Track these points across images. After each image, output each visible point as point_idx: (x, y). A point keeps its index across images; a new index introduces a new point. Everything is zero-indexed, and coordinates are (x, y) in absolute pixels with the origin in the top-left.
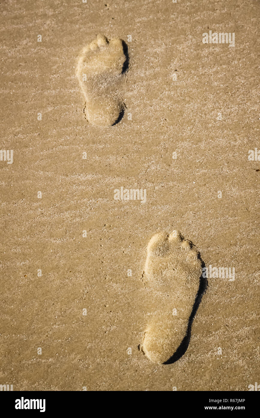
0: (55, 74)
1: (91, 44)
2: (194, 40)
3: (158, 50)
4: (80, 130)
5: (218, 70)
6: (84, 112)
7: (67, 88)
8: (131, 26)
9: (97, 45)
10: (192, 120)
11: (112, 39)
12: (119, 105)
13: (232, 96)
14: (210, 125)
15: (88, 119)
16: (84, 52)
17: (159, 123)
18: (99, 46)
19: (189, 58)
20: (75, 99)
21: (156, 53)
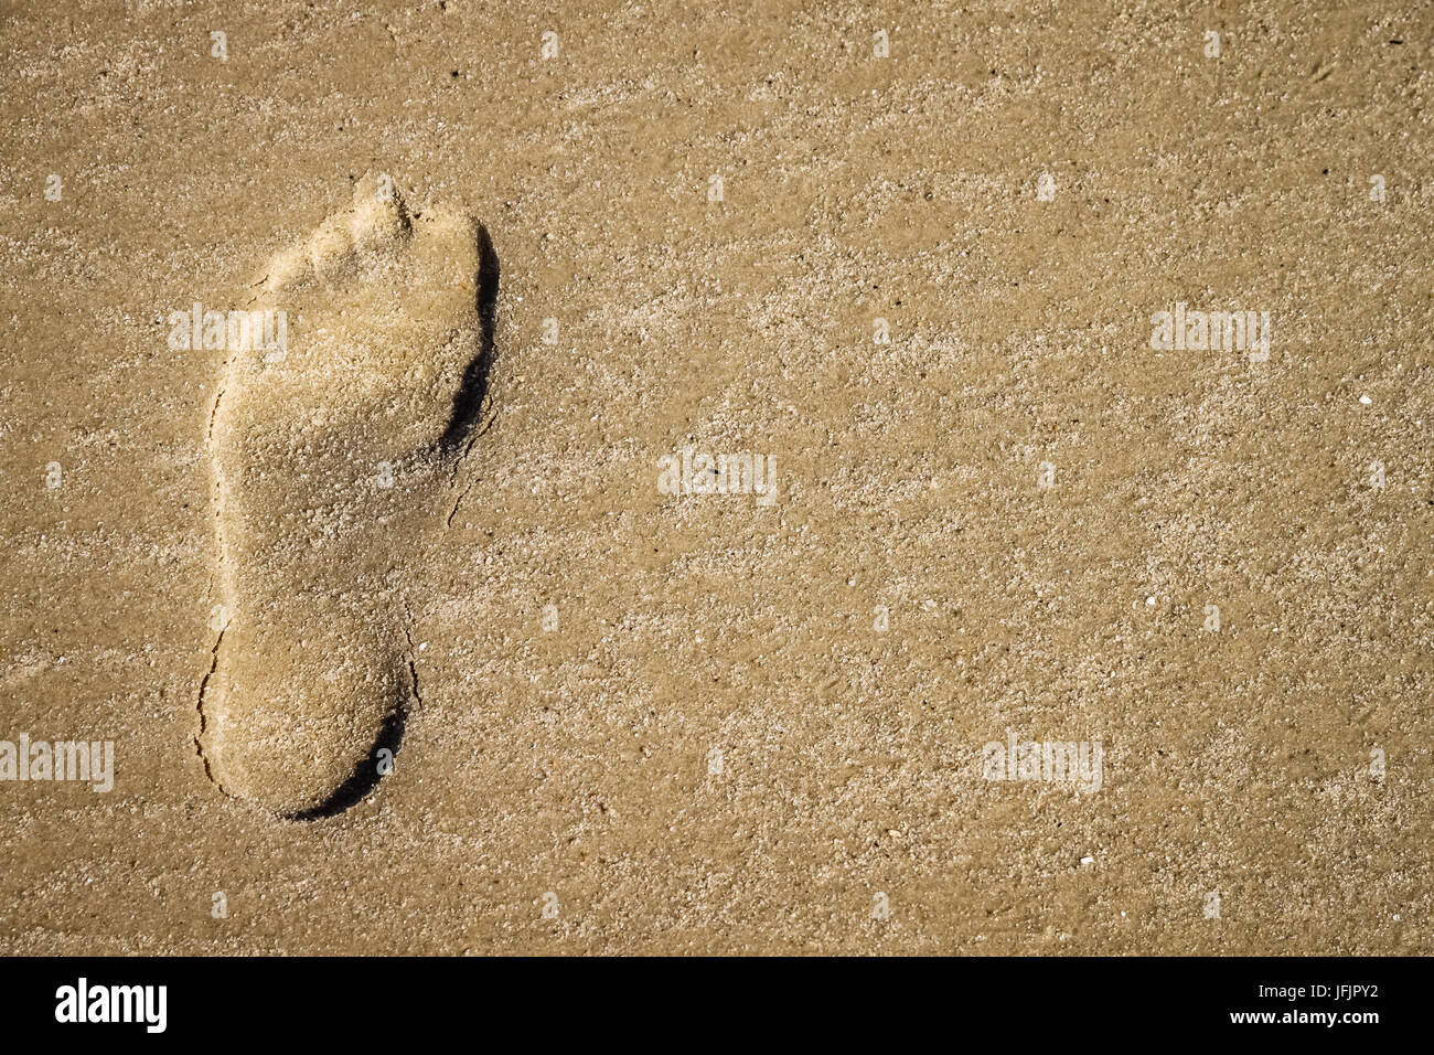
0: (97, 424)
1: (318, 234)
2: (841, 268)
3: (648, 318)
4: (155, 830)
5: (931, 493)
6: (199, 707)
7: (141, 529)
8: (537, 136)
9: (348, 237)
10: (736, 824)
11: (427, 212)
12: (388, 667)
13: (969, 680)
14: (825, 874)
15: (215, 750)
16: (272, 285)
17: (566, 826)
18: (359, 247)
19: (794, 392)
20: (166, 608)
21: (632, 337)
